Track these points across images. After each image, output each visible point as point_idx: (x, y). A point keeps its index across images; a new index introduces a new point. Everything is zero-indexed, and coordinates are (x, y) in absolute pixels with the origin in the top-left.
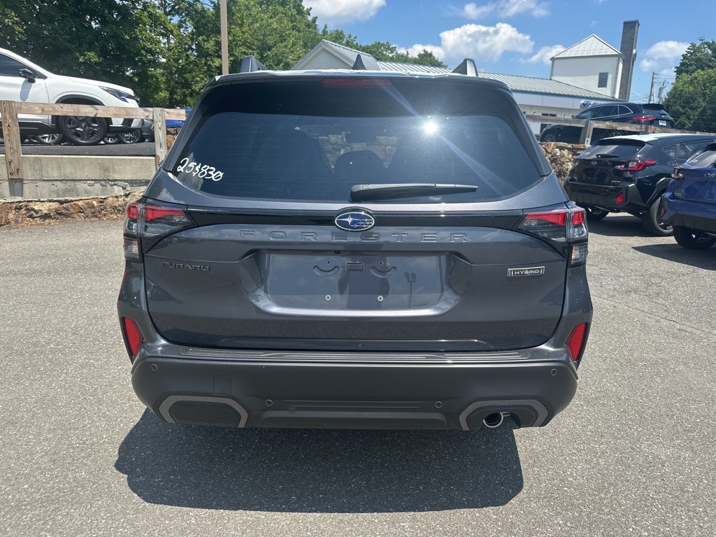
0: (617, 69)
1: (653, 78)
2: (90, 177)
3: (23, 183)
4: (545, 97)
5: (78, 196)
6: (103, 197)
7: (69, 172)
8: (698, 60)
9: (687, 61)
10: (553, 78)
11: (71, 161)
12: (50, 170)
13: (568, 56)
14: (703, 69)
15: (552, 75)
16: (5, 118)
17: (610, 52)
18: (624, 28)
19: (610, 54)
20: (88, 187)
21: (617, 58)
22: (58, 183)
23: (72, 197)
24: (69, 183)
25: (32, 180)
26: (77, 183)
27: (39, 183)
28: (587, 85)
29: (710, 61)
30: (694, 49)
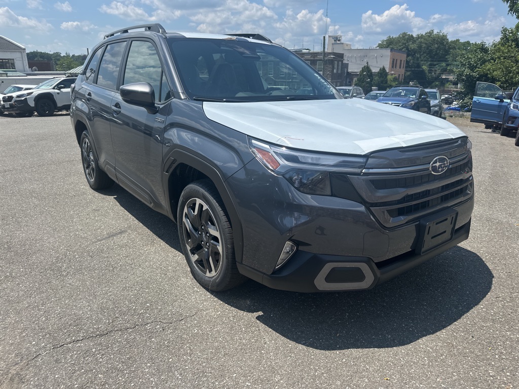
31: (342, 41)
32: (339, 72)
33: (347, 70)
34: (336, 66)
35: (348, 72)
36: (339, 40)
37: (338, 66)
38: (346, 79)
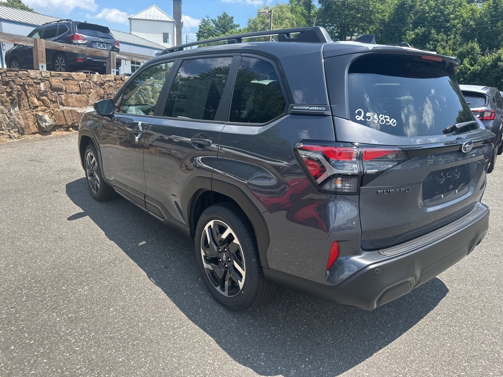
0: (174, 31)
1: (187, 39)
4: (132, 46)
8: (209, 30)
9: (202, 30)
10: (132, 33)
13: (140, 18)
14: (213, 37)
15: (131, 30)
17: (167, 19)
18: (174, 4)
19: (168, 20)
21: (172, 24)
28: (157, 40)
29: (216, 32)
30: (205, 23)
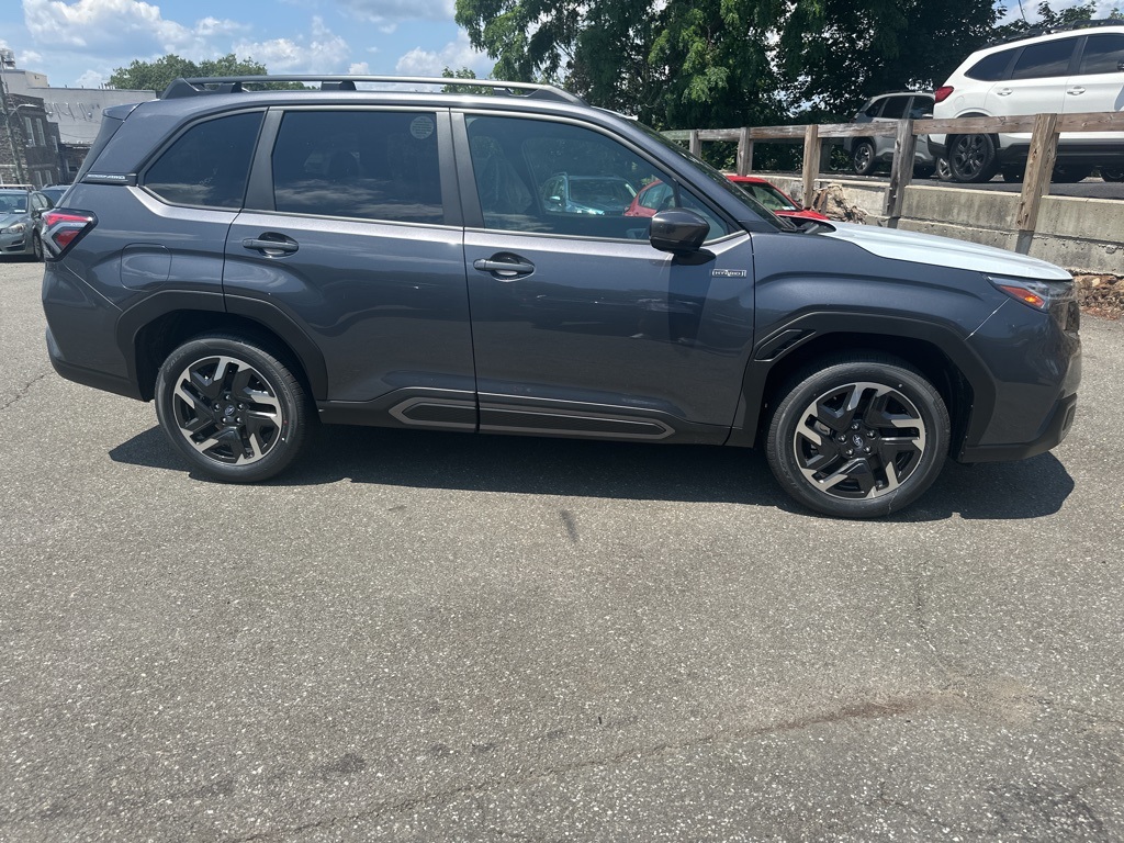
2: (1114, 238)
3: (1032, 238)
5: (1088, 266)
6: (1119, 275)
7: (1090, 226)
11: (1097, 208)
12: (1066, 221)
16: (1035, 141)
20: (1106, 255)
22: (1071, 243)
23: (1080, 267)
24: (1083, 244)
25: (1044, 235)
26: (1094, 246)
27: (1050, 241)
31: (18, 66)
32: (43, 143)
33: (59, 139)
34: (30, 130)
35: (61, 146)
36: (10, 63)
37: (35, 127)
38: (63, 162)
